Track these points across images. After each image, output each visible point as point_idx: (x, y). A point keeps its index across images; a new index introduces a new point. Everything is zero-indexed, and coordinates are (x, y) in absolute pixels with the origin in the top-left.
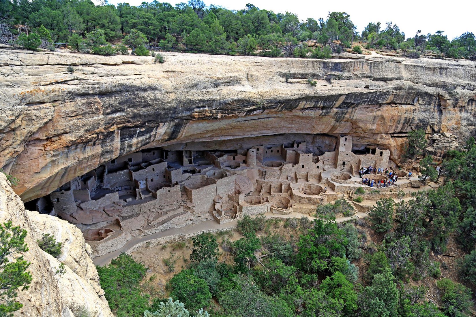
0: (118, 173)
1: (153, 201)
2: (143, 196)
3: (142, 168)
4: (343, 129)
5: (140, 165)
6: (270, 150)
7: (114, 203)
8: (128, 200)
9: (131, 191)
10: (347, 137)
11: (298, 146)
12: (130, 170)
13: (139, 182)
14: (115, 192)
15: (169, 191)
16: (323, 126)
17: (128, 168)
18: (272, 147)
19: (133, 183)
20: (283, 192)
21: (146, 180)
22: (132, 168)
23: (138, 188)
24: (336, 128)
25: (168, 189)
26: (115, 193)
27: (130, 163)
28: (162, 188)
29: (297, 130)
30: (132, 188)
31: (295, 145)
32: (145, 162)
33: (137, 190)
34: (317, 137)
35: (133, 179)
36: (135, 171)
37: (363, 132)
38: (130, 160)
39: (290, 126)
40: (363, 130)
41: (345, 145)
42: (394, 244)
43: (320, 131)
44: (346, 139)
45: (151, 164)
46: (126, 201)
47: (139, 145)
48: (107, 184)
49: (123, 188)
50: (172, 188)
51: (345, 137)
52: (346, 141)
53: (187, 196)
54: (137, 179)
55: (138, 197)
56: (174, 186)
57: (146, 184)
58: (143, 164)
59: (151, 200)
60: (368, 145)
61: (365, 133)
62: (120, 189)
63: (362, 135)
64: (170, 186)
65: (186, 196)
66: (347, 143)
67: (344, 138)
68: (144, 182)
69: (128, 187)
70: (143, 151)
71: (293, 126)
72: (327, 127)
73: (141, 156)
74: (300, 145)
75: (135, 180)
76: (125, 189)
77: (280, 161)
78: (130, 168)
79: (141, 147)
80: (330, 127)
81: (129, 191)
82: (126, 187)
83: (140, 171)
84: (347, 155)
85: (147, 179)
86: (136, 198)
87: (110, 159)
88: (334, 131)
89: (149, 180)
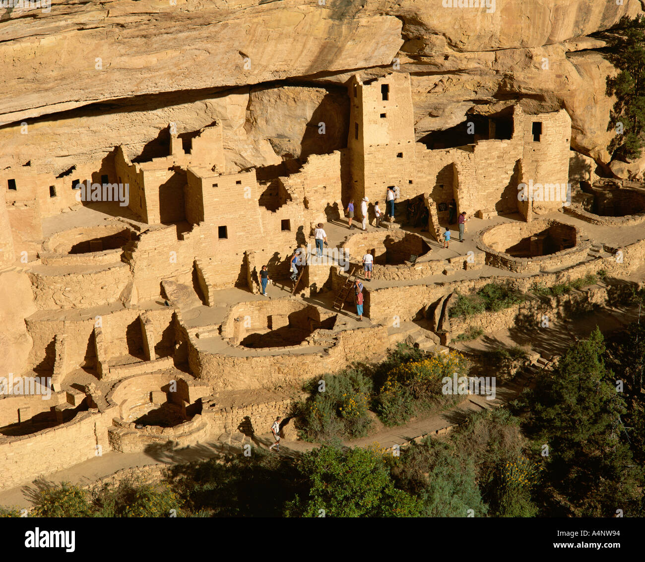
4: (368, 49)
6: (69, 179)
10: (388, 80)
11: (187, 148)
16: (285, 47)
18: (73, 168)
20: (153, 354)
24: (340, 50)
29: (172, 75)
31: (177, 145)
34: (266, 99)
37: (449, 51)
39: (139, 61)
40: (451, 44)
41: (383, 116)
43: (272, 68)
44: (385, 89)
51: (382, 81)
52: (385, 97)
60: (478, 102)
61: (461, 51)
63: (448, 65)
66: (389, 106)
67: (377, 86)
71: (153, 59)
72: (299, 46)
74: (195, 141)
77: (113, 225)
80: (313, 47)
84: (400, 155)
88: (331, 62)
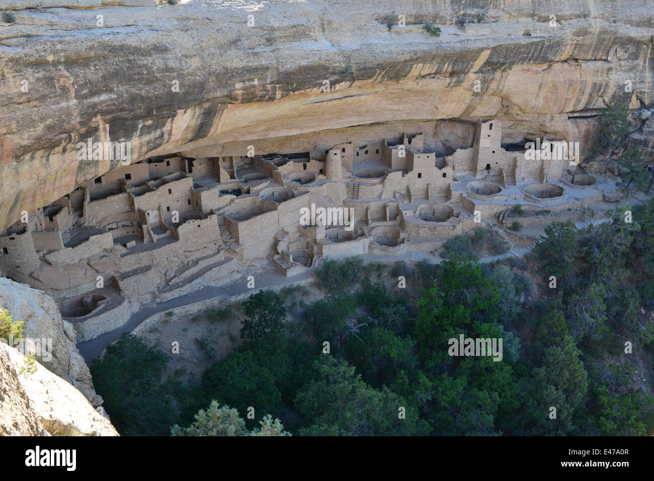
0: (109, 199)
1: (173, 244)
2: (155, 237)
3: (149, 190)
4: (486, 109)
5: (147, 185)
6: (364, 150)
7: (106, 250)
8: (129, 245)
9: (133, 229)
10: (492, 122)
11: (410, 142)
12: (129, 193)
13: (146, 214)
14: (106, 232)
15: (199, 226)
16: (453, 106)
17: (125, 191)
18: (366, 146)
19: (136, 215)
20: (388, 218)
21: (159, 209)
22: (133, 189)
23: (146, 223)
24: (475, 108)
25: (197, 222)
26: (106, 234)
27: (128, 182)
28: (188, 222)
29: (408, 113)
30: (135, 223)
31: (406, 140)
32: (156, 179)
33: (144, 226)
34: (442, 126)
35: (136, 208)
36: (139, 194)
37: (519, 112)
38: (128, 177)
39: (396, 107)
40: (520, 110)
41: (489, 136)
42: (578, 297)
43: (447, 113)
44: (491, 125)
45: (164, 182)
46: (125, 246)
47: (145, 149)
48: (91, 219)
49: (120, 224)
50: (204, 221)
51: (490, 122)
52: (491, 128)
53: (231, 233)
54: (143, 208)
55: (146, 239)
56: (206, 217)
57: (160, 215)
58: (152, 183)
59: (169, 243)
60: (528, 134)
61: (524, 113)
62: (114, 226)
63: (518, 118)
64: (200, 218)
65: (228, 233)
66: (492, 132)
67: (488, 124)
68: (156, 213)
69: (128, 223)
70: (150, 161)
71: (402, 107)
72: (458, 106)
73: (147, 169)
74: (413, 140)
75: (139, 210)
76: (123, 226)
77: (381, 168)
78: (128, 190)
79: (147, 153)
80: (464, 107)
81: (130, 230)
82: (124, 223)
83: (147, 195)
84: (494, 152)
85: (160, 207)
86: (143, 241)
87: (94, 175)
88: (471, 113)
89: (164, 208)
